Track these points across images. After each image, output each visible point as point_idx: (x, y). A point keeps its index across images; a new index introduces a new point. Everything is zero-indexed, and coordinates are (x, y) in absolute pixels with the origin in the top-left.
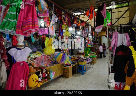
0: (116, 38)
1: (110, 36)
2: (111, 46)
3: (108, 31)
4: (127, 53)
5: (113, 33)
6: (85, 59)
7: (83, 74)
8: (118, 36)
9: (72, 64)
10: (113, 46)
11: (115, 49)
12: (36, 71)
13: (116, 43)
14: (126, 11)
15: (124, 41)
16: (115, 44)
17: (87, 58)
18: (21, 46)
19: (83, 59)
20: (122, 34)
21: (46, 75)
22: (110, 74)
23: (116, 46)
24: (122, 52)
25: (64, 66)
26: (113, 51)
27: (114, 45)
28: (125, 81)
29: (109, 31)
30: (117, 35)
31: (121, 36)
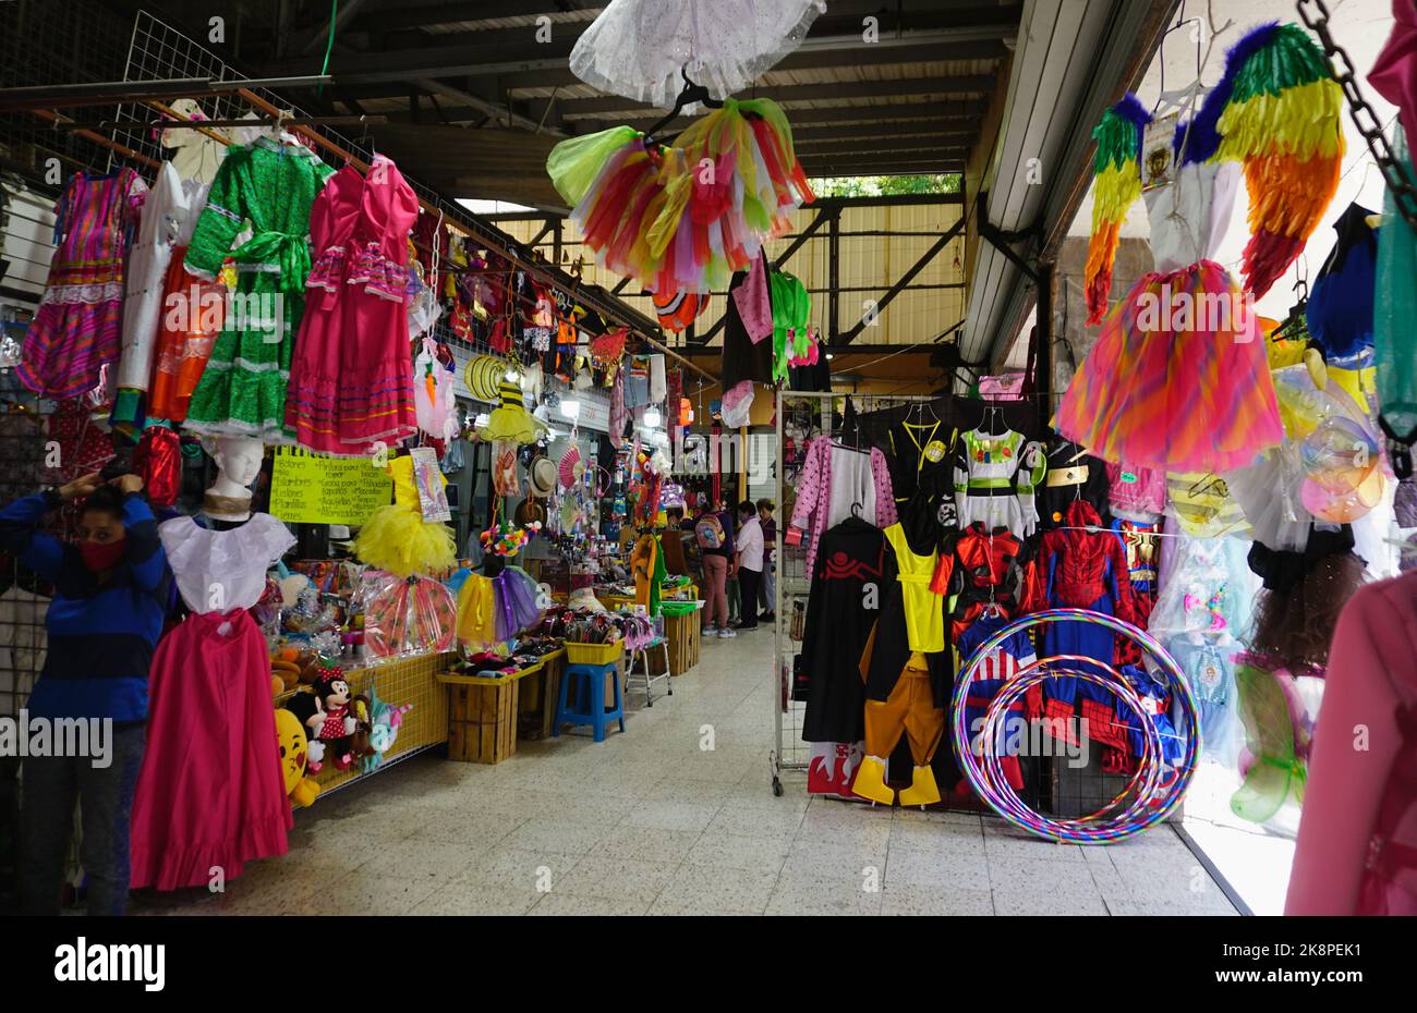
0: (825, 472)
1: (789, 458)
2: (795, 523)
3: (784, 427)
4: (878, 569)
5: (808, 438)
6: (618, 623)
7: (598, 736)
8: (833, 462)
9: (520, 659)
10: (805, 526)
11: (816, 539)
12: (286, 689)
13: (821, 508)
14: (946, 237)
15: (863, 493)
16: (815, 511)
17: (626, 615)
18: (236, 507)
19: (602, 619)
20: (854, 455)
21: (351, 725)
22: (785, 708)
23: (819, 524)
24: (849, 560)
25: (462, 671)
26: (804, 558)
27: (812, 517)
28: (860, 735)
29: (788, 424)
30: (830, 457)
31: (847, 463)
